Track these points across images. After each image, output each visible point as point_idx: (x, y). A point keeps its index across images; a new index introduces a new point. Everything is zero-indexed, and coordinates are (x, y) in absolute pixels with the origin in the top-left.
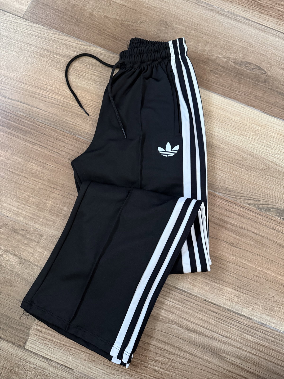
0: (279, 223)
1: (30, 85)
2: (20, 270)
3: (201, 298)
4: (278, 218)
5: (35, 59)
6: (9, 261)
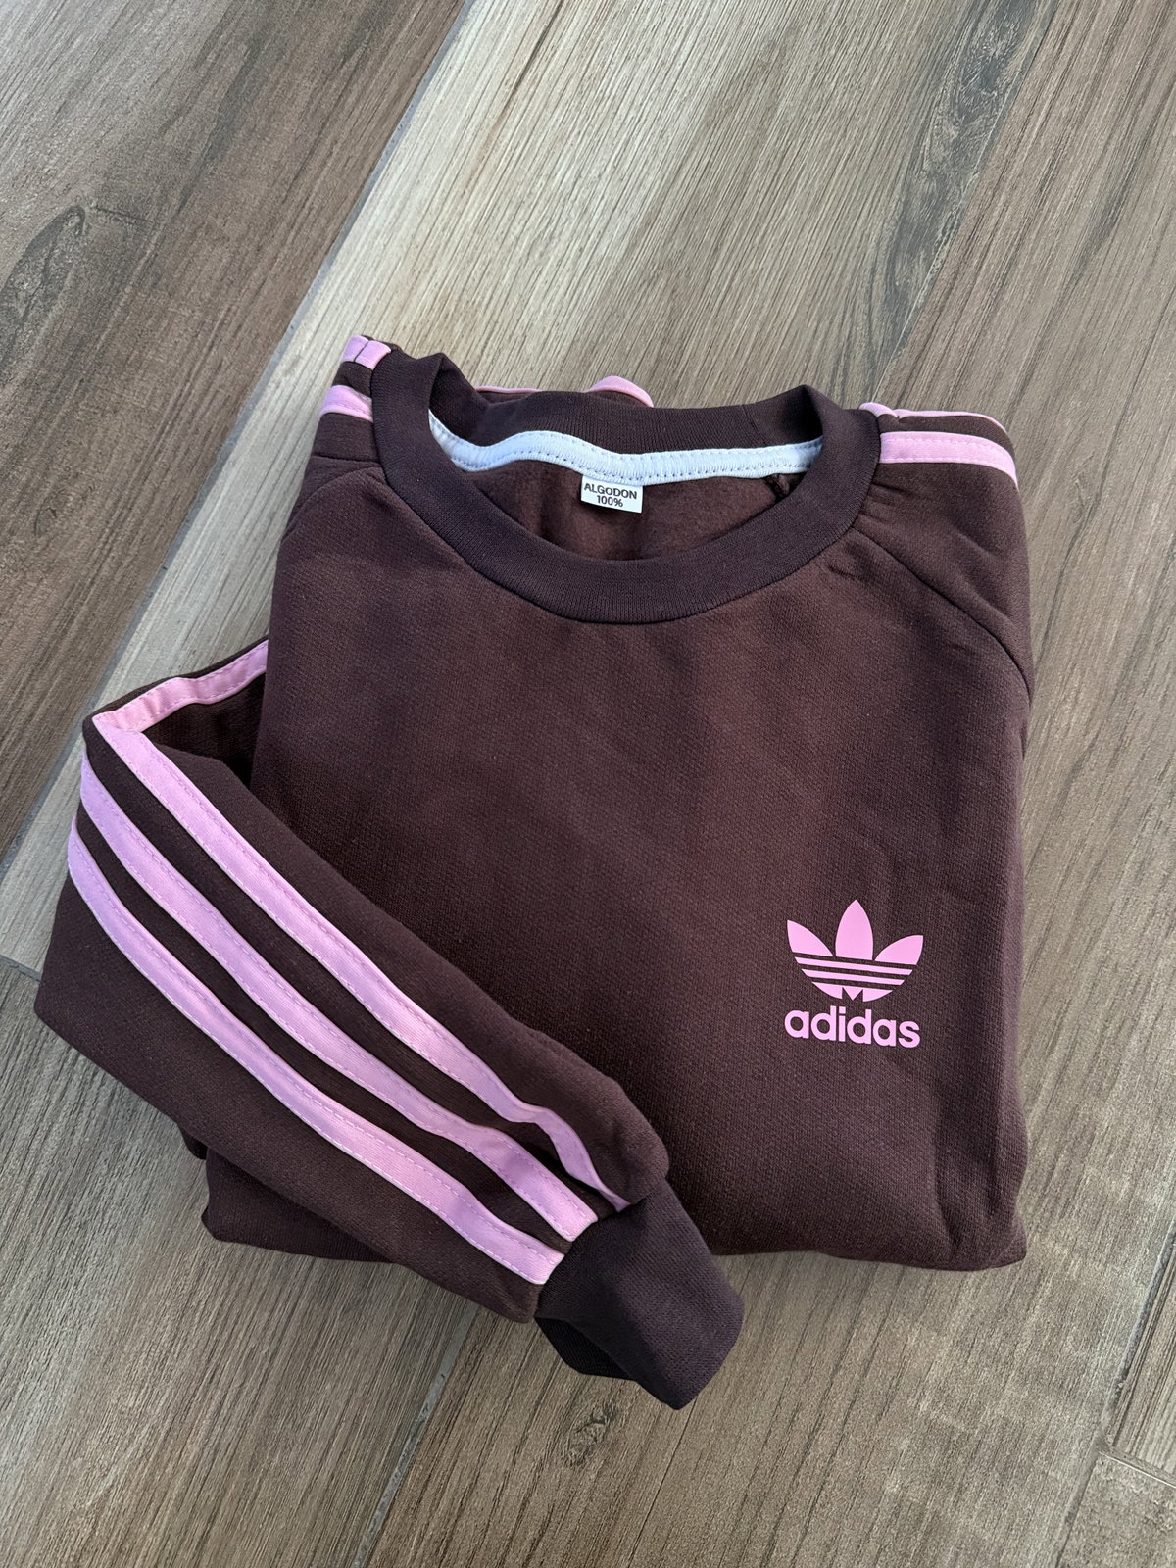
4: (943, 256)
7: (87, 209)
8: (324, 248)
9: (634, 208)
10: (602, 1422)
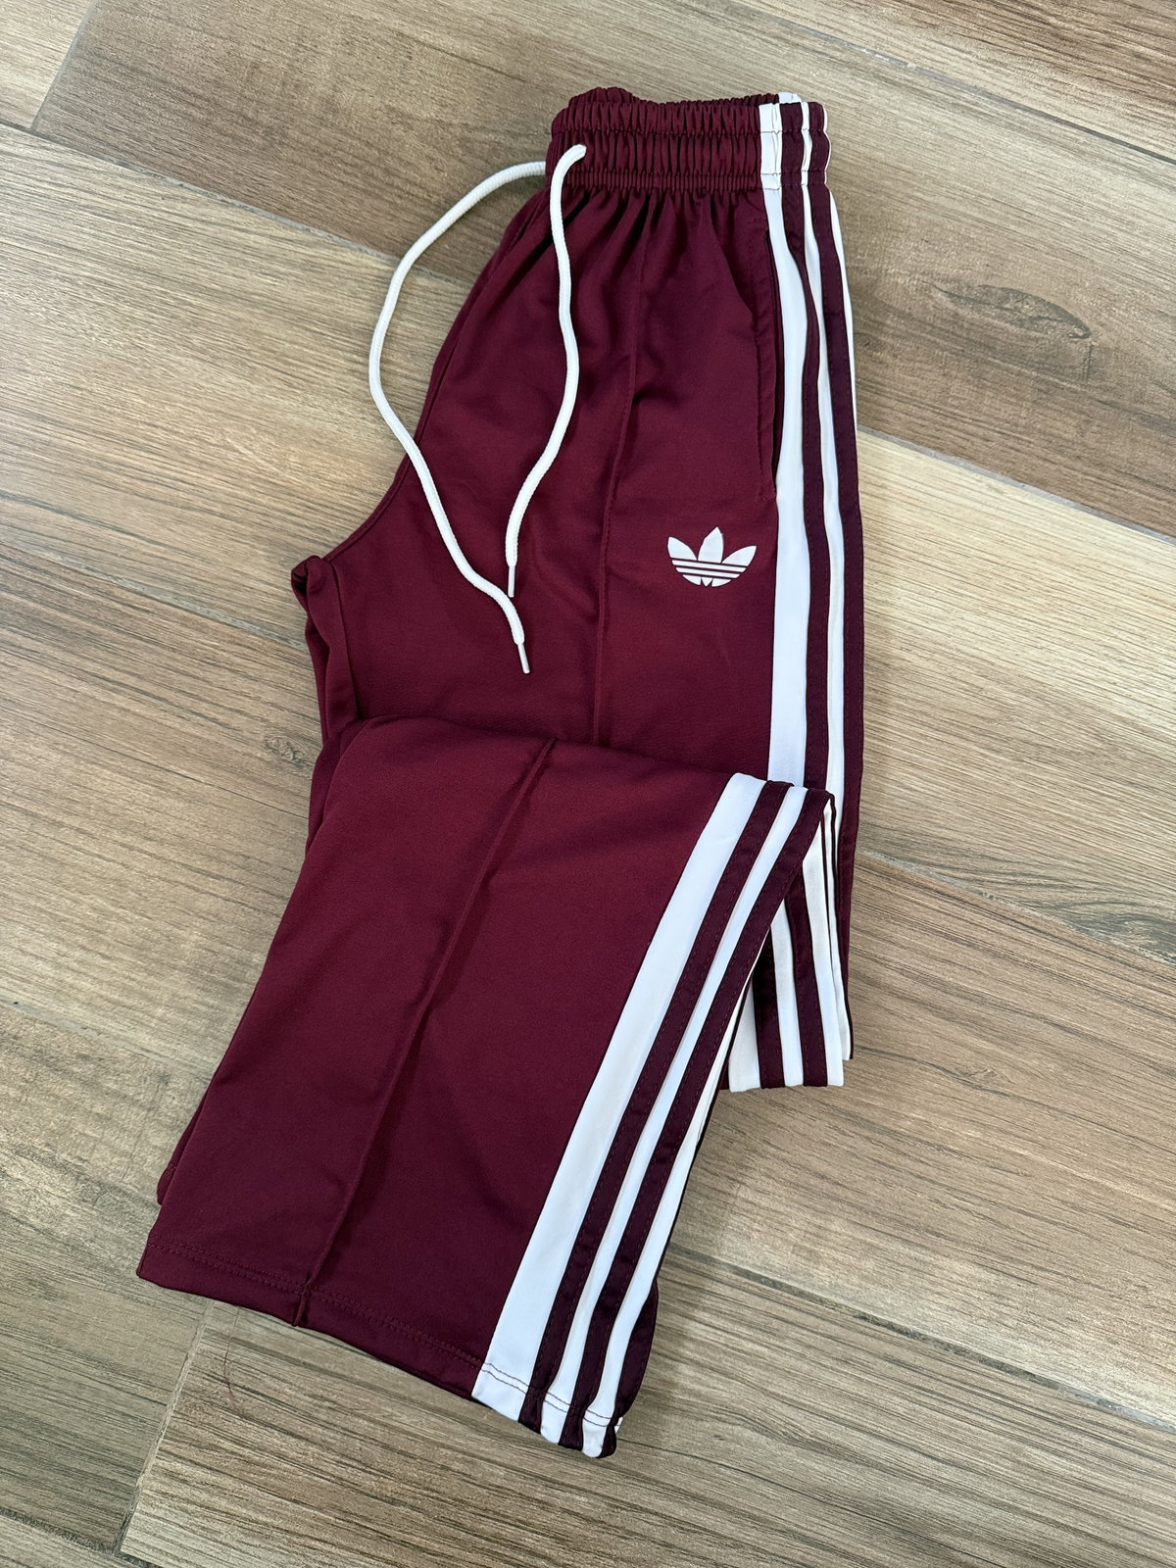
0: (1161, 978)
1: (83, 430)
2: (84, 1228)
3: (844, 1310)
4: (1155, 958)
5: (95, 313)
6: (35, 1190)
7: (1090, 339)
8: (1086, 502)
9: (1154, 720)
10: (294, 758)
